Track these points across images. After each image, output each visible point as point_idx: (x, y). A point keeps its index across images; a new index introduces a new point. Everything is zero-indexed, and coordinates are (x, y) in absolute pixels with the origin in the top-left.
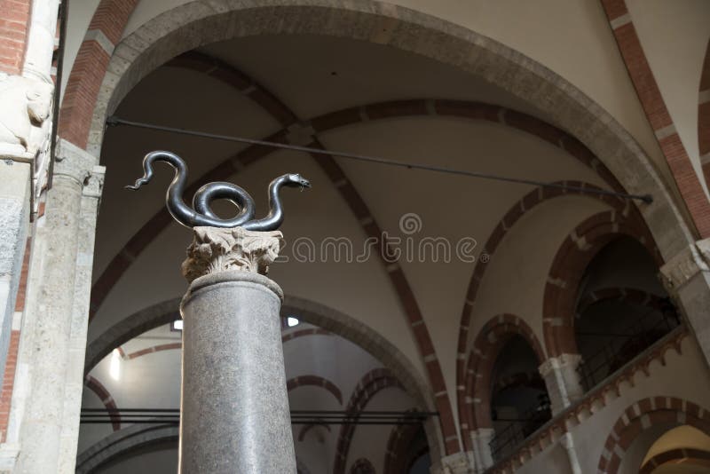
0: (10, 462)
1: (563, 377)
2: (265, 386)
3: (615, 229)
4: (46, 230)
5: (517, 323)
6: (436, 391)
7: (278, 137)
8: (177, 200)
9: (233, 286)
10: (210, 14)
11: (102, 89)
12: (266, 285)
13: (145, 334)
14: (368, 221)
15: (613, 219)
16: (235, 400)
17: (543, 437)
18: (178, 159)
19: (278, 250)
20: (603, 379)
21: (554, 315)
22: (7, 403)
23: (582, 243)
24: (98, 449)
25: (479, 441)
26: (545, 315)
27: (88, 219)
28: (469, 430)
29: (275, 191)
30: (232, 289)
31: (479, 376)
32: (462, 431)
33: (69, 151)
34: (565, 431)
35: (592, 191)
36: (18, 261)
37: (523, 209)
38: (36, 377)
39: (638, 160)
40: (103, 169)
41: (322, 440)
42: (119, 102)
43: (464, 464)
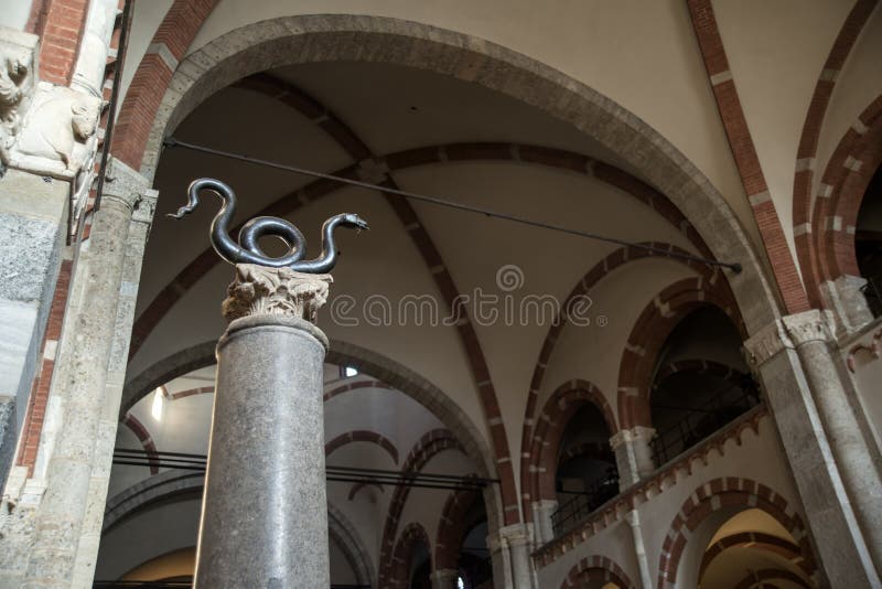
0: (35, 499)
1: (634, 451)
2: (300, 441)
3: (701, 297)
4: (90, 254)
5: (590, 390)
6: (499, 457)
7: (349, 172)
8: (221, 232)
9: (273, 331)
10: (285, 35)
11: (161, 107)
12: (310, 332)
13: (191, 374)
14: (440, 269)
15: (699, 287)
16: (266, 454)
17: (608, 513)
18: (227, 189)
19: (326, 295)
20: (676, 456)
21: (630, 384)
22: (35, 437)
23: (665, 309)
24: (134, 492)
25: (540, 513)
26: (621, 383)
27: (136, 246)
28: (531, 500)
29: (329, 231)
30: (273, 334)
31: (546, 444)
32: (523, 501)
33: (120, 171)
34: (631, 508)
35: (680, 255)
36: (49, 286)
37: (606, 269)
38: (69, 411)
39: (729, 225)
40: (156, 194)
41: (373, 500)
42: (179, 122)
43: (523, 536)
